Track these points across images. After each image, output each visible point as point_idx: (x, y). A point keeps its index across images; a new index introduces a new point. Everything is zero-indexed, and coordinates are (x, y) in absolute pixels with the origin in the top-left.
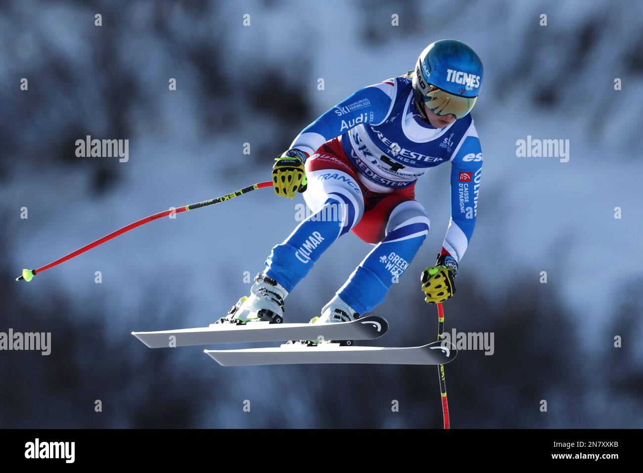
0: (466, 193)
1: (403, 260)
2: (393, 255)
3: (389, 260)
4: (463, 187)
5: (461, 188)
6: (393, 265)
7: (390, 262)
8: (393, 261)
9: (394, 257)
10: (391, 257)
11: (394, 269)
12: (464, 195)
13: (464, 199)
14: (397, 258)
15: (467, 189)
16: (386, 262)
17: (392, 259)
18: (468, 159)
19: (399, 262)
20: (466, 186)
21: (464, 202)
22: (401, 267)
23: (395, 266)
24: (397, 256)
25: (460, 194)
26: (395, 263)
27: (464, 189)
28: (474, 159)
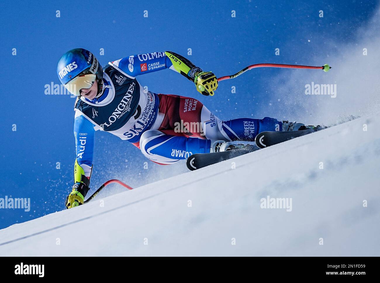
0: (154, 65)
1: (245, 127)
2: (246, 134)
3: (249, 134)
4: (150, 67)
5: (151, 68)
6: (250, 130)
7: (250, 133)
8: (249, 132)
9: (246, 133)
10: (248, 134)
11: (252, 128)
12: (156, 66)
13: (158, 65)
14: (246, 131)
15: (152, 64)
16: (251, 135)
17: (248, 133)
18: (132, 68)
19: (247, 128)
20: (149, 66)
21: (160, 65)
22: (248, 126)
23: (250, 128)
24: (245, 132)
25: (155, 68)
26: (249, 130)
27: (152, 66)
28: (132, 64)
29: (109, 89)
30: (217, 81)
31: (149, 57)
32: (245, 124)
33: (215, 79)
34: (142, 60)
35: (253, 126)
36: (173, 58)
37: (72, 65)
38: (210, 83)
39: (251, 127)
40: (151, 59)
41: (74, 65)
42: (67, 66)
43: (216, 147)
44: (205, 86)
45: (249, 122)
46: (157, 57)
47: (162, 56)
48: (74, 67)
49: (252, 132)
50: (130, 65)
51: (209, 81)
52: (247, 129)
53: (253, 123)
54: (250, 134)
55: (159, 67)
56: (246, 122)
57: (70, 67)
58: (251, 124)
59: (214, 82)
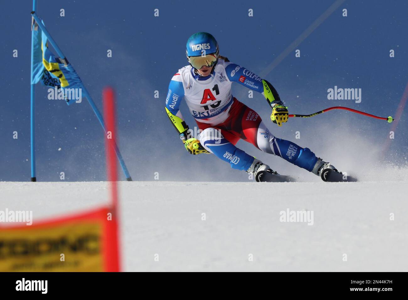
29: (211, 76)
30: (288, 117)
31: (251, 75)
32: (290, 147)
33: (286, 114)
34: (245, 74)
35: (296, 151)
36: (266, 86)
37: (206, 45)
38: (281, 116)
39: (294, 151)
40: (251, 77)
41: (208, 46)
42: (203, 44)
43: (256, 165)
44: (276, 116)
45: (294, 147)
46: (255, 79)
47: (259, 81)
48: (207, 47)
49: (293, 155)
50: (234, 71)
51: (280, 114)
52: (290, 151)
53: (297, 149)
54: (290, 156)
55: (252, 86)
56: (292, 146)
57: (205, 46)
58: (295, 149)
59: (284, 116)
